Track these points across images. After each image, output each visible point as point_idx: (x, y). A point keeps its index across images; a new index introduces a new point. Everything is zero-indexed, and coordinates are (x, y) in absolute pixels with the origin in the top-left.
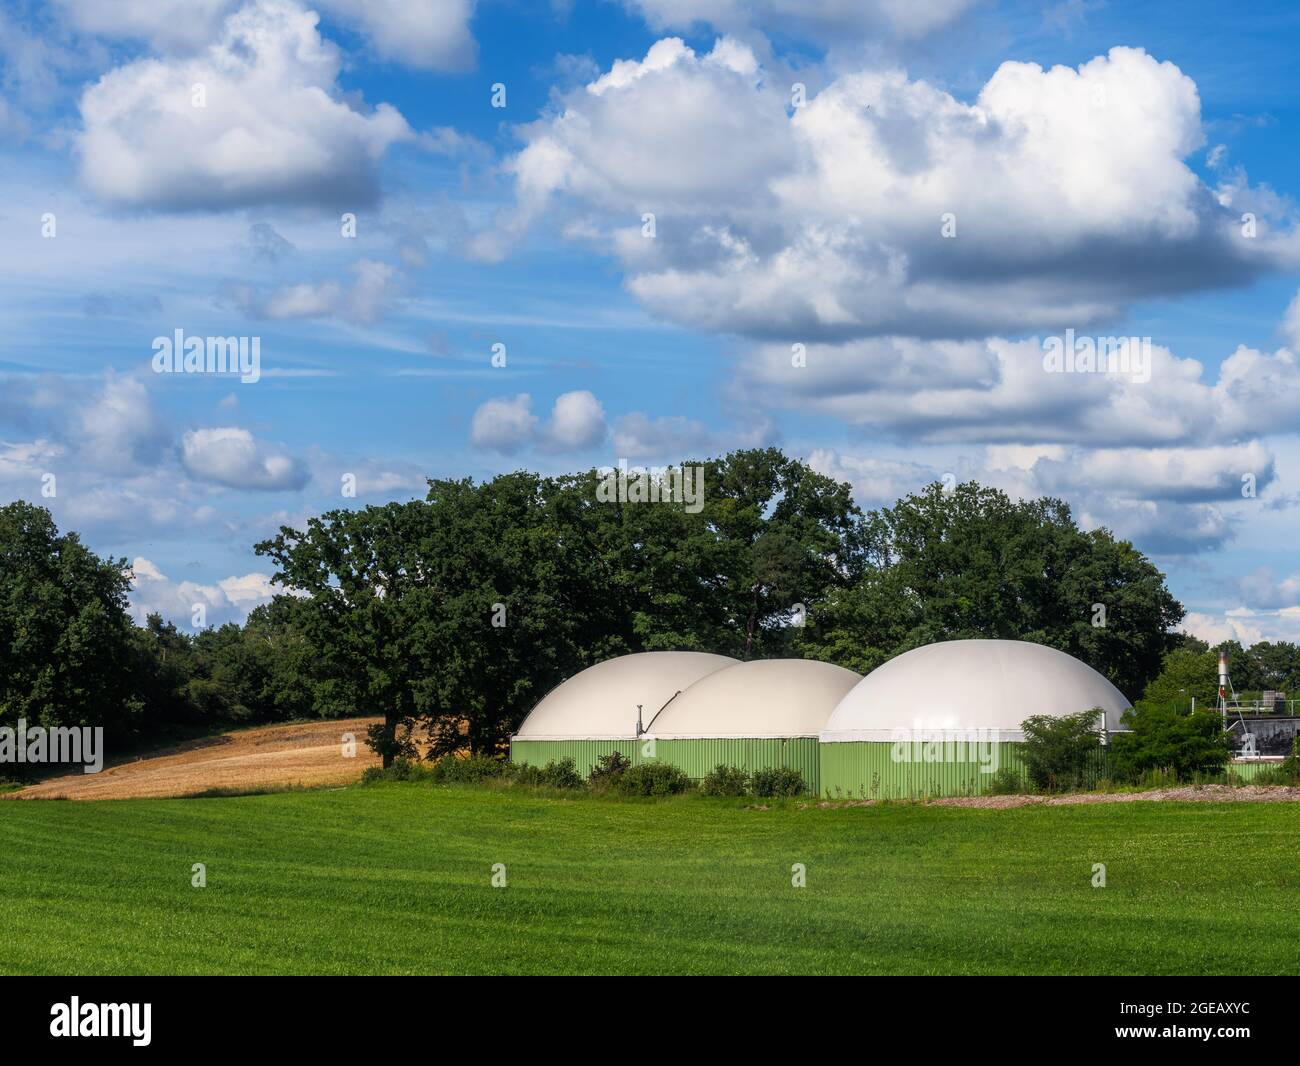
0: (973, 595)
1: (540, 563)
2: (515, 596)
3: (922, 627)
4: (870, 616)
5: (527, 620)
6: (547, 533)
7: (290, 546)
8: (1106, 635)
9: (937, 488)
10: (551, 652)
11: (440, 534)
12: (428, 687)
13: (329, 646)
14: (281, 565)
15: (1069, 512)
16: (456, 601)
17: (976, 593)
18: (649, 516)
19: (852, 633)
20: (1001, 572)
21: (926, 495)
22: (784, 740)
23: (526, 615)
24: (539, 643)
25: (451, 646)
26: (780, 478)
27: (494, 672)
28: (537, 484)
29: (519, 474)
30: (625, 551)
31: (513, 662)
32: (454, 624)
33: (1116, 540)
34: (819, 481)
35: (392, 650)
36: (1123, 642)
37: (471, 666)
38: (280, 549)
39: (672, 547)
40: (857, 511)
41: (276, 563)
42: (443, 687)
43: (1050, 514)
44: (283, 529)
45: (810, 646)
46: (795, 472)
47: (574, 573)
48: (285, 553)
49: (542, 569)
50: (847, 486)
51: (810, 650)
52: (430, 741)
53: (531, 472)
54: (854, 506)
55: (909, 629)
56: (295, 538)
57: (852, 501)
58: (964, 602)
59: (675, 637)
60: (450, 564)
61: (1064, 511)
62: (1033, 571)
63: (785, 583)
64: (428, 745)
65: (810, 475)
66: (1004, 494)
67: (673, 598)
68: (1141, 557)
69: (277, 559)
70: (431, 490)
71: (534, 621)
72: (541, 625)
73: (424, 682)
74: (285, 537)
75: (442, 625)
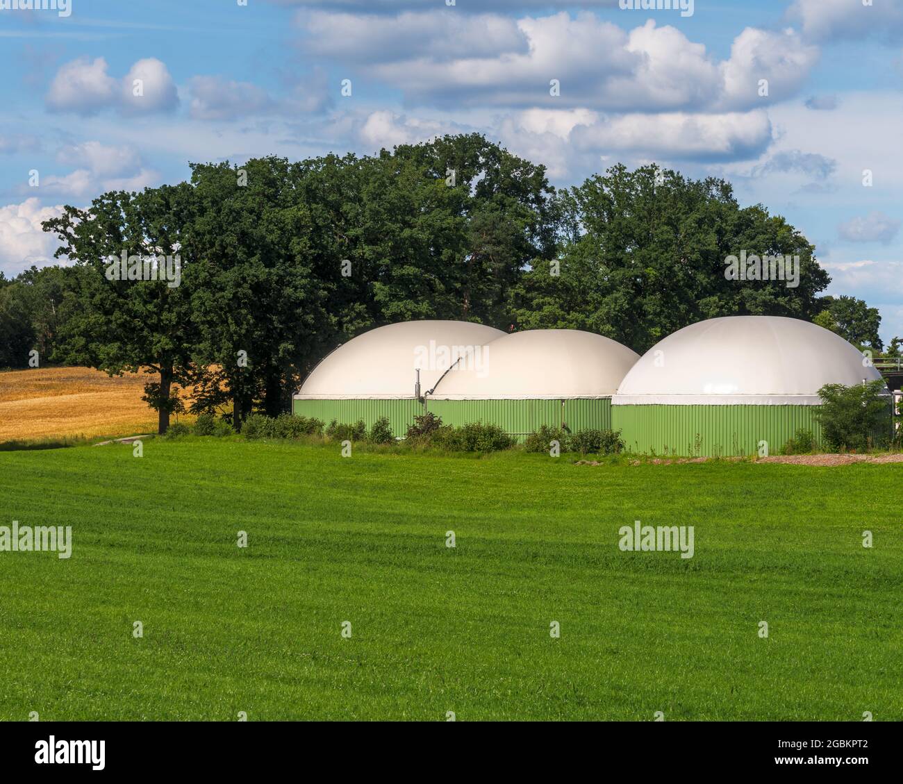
0: (658, 266)
1: (295, 239)
2: (278, 269)
3: (616, 295)
4: (571, 284)
5: (288, 291)
6: (302, 212)
7: (73, 223)
8: (770, 300)
9: (620, 170)
10: (310, 318)
11: (211, 213)
12: (205, 350)
13: (117, 314)
14: (66, 241)
15: (731, 191)
16: (228, 274)
17: (661, 264)
18: (387, 197)
19: (557, 300)
20: (680, 245)
21: (610, 175)
22: (563, 401)
23: (287, 285)
24: (299, 311)
25: (225, 313)
26: (482, 160)
27: (260, 336)
28: (286, 166)
29: (270, 159)
30: (367, 229)
31: (277, 328)
32: (228, 294)
33: (771, 216)
34: (516, 163)
35: (170, 317)
36: (783, 306)
37: (243, 331)
38: (65, 227)
39: (407, 224)
40: (551, 190)
41: (62, 239)
42: (219, 350)
43: (714, 192)
44: (67, 208)
45: (522, 311)
46: (495, 153)
47: (325, 248)
48: (70, 230)
49: (298, 245)
50: (542, 168)
51: (521, 315)
52: (193, 397)
53: (281, 157)
54: (549, 185)
55: (604, 296)
56: (78, 216)
57: (547, 181)
58: (651, 272)
59: (411, 304)
60: (222, 241)
61: (726, 190)
62: (709, 245)
63: (499, 255)
64: (191, 400)
65: (508, 158)
66: (680, 175)
67: (410, 270)
68: (794, 231)
69: (62, 235)
70: (193, 174)
71: (295, 291)
72: (301, 295)
73: (202, 346)
74: (70, 215)
75: (217, 295)
